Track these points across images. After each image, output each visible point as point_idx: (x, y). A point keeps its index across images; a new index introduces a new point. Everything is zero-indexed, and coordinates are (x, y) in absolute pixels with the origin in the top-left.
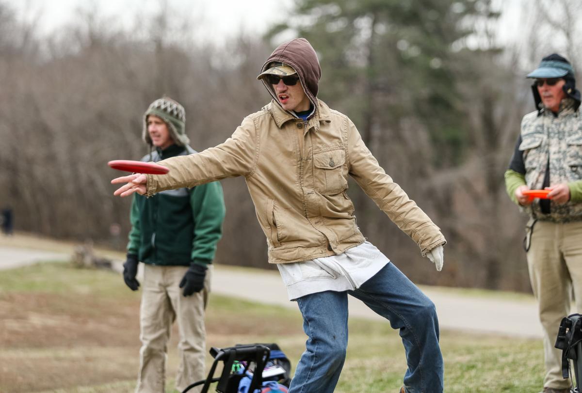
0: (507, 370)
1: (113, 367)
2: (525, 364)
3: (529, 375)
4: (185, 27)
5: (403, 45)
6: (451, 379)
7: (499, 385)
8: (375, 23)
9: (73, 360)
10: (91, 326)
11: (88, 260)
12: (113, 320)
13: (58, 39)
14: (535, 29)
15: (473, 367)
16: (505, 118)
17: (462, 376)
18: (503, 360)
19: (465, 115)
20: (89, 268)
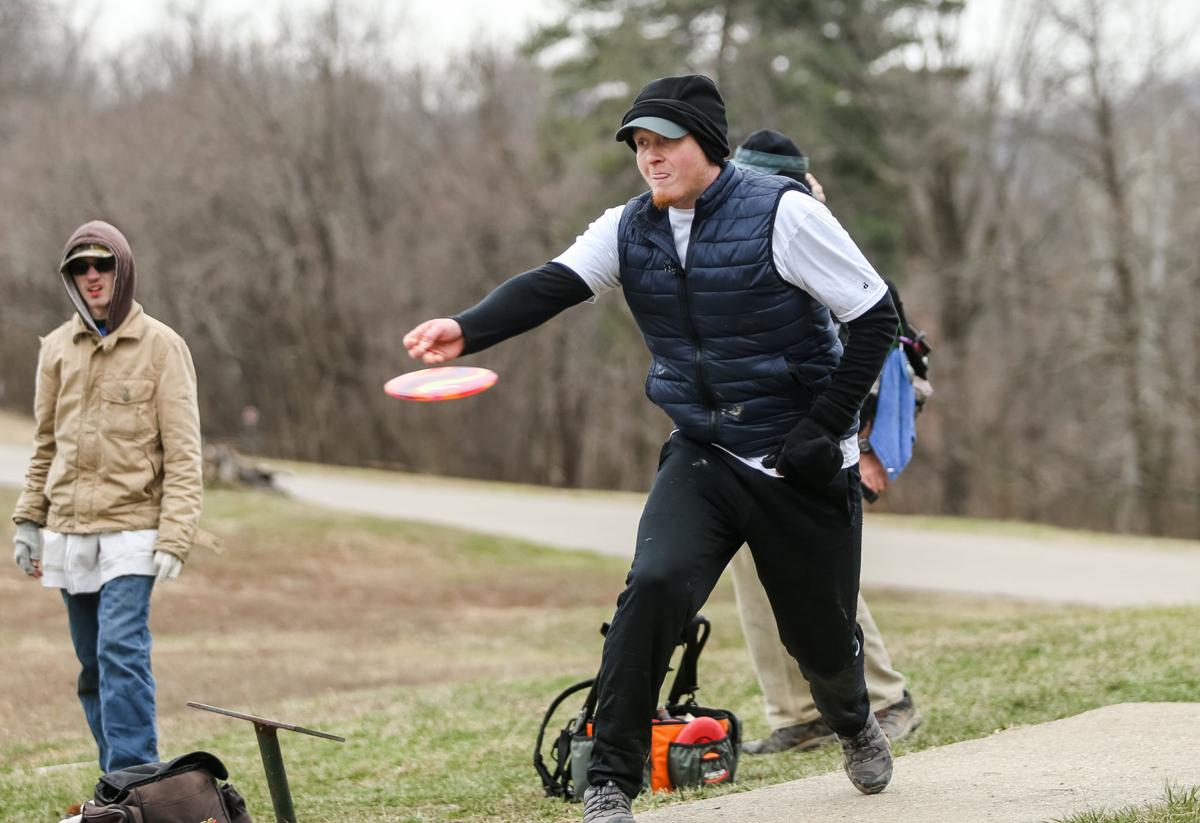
0: (1103, 656)
1: (315, 666)
2: (1133, 645)
3: (1149, 663)
4: (373, 36)
5: (781, 65)
6: (1004, 673)
7: (1100, 682)
8: (729, 22)
9: (237, 655)
10: (248, 593)
11: (228, 472)
12: (287, 582)
13: (130, 60)
14: (1029, 29)
15: (1037, 651)
16: (974, 200)
17: (1022, 667)
18: (1088, 638)
19: (900, 194)
20: (228, 487)
